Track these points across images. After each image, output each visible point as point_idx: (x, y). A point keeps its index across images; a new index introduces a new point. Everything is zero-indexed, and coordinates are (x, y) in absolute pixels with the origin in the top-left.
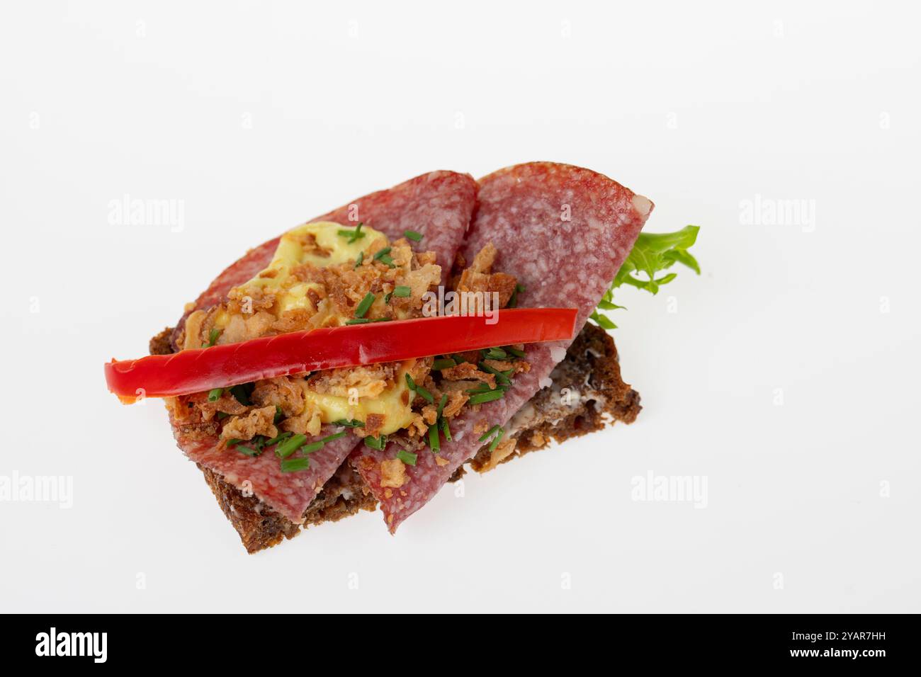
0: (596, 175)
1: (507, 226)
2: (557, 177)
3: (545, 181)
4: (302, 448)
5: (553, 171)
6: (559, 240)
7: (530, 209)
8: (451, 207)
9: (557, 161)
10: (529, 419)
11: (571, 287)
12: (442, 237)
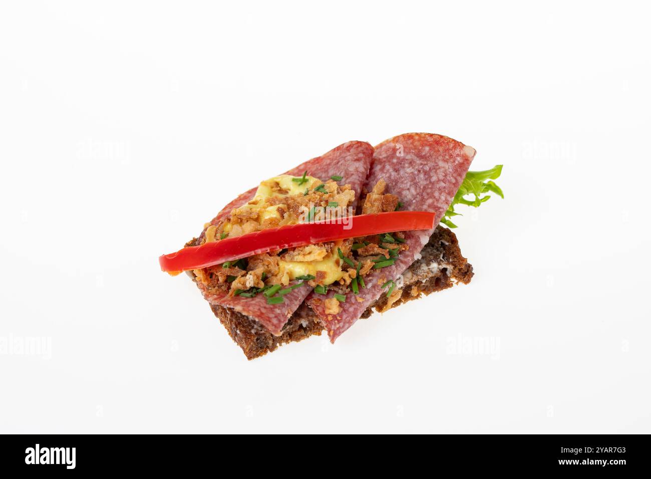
1: (391, 170)
2: (419, 140)
3: (412, 143)
4: (279, 291)
5: (417, 138)
6: (422, 176)
7: (404, 159)
8: (358, 160)
9: (419, 131)
10: (410, 279)
11: (430, 201)
12: (354, 177)
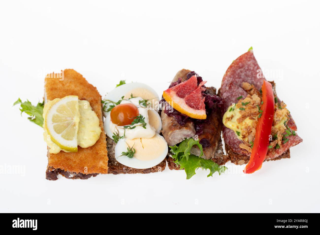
0: (241, 56)
5: (233, 65)
7: (239, 73)
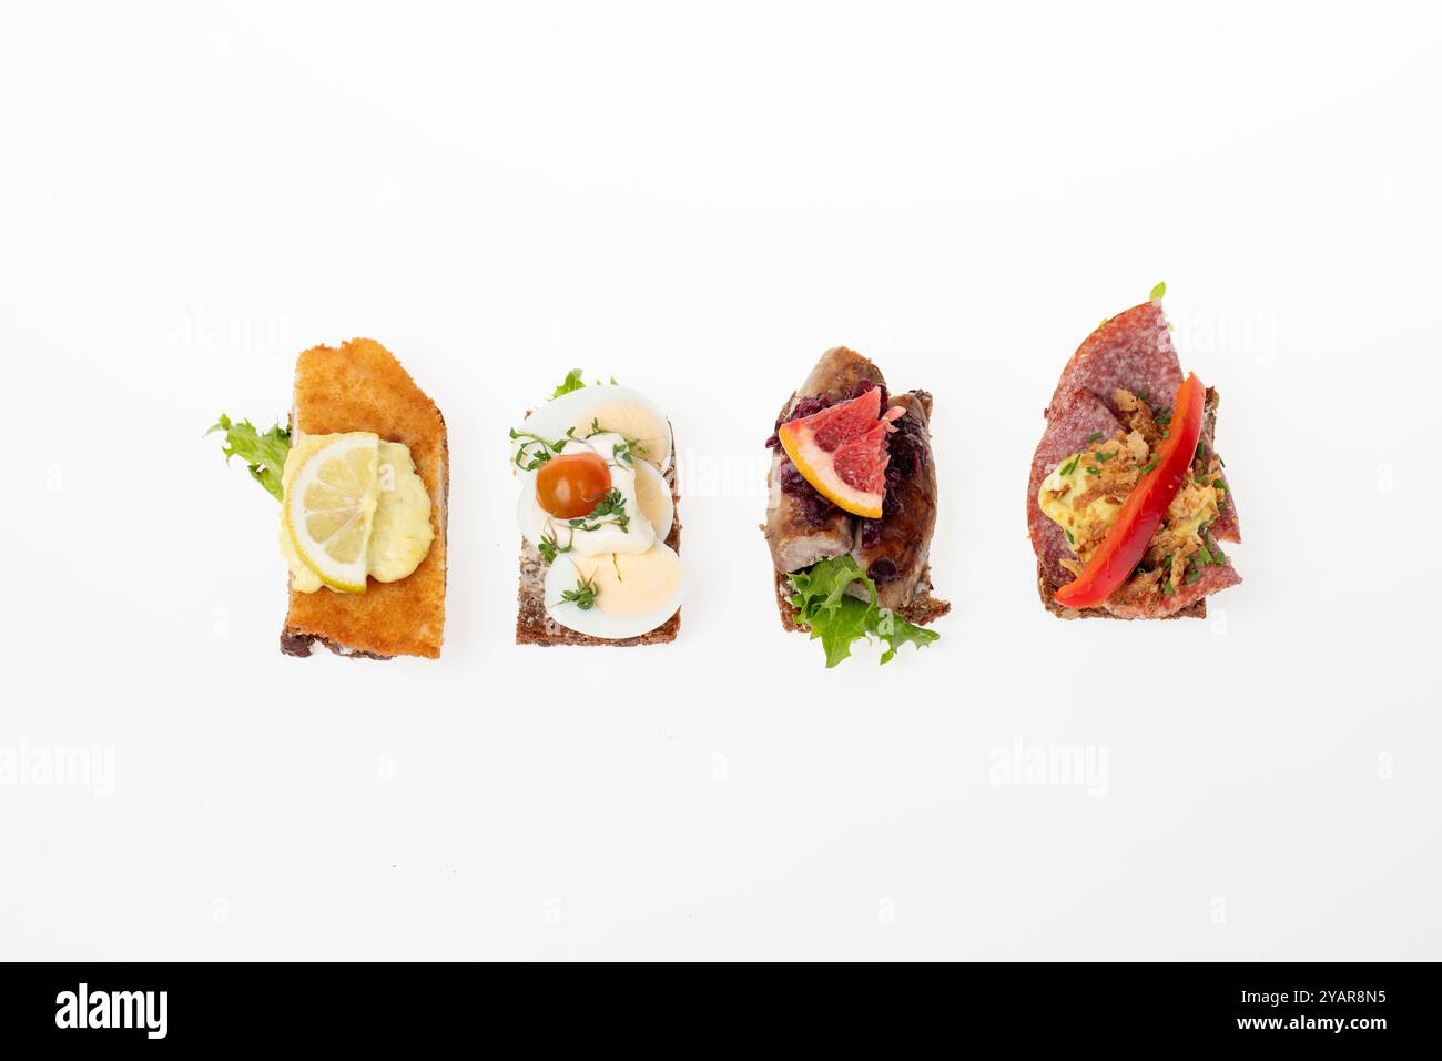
0: (1122, 314)
1: (1109, 379)
2: (1104, 335)
3: (1102, 342)
5: (1100, 334)
6: (1137, 358)
7: (1111, 361)
9: (1097, 327)
11: (1164, 370)
